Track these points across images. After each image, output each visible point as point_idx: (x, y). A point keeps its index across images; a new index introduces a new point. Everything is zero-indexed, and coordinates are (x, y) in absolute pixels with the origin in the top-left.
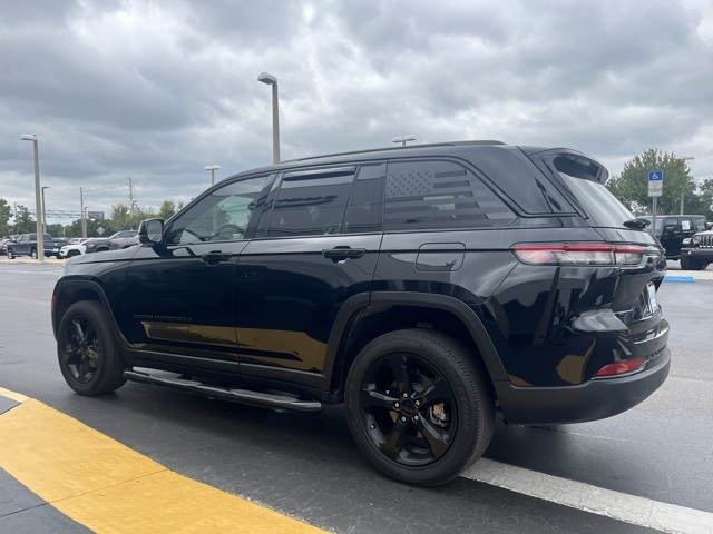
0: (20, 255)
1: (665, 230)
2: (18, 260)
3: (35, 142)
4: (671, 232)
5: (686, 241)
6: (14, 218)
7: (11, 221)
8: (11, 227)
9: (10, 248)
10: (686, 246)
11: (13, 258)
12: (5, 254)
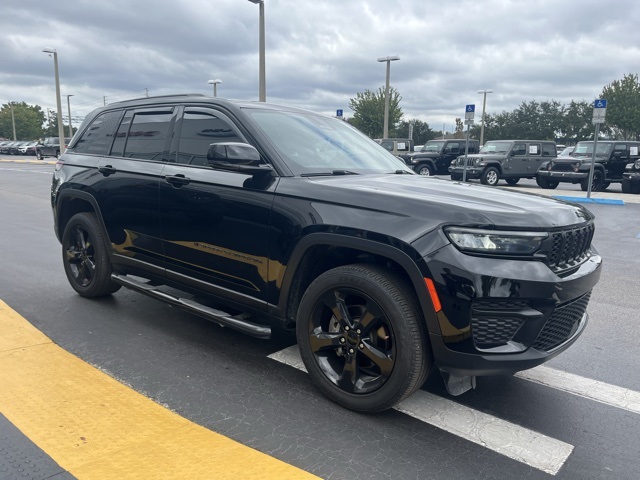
0: (47, 157)
1: (612, 155)
2: (45, 161)
3: (55, 54)
4: (618, 157)
5: (629, 166)
6: (47, 122)
7: (45, 125)
8: (44, 130)
9: (38, 150)
10: (628, 171)
11: (42, 159)
12: (35, 155)
